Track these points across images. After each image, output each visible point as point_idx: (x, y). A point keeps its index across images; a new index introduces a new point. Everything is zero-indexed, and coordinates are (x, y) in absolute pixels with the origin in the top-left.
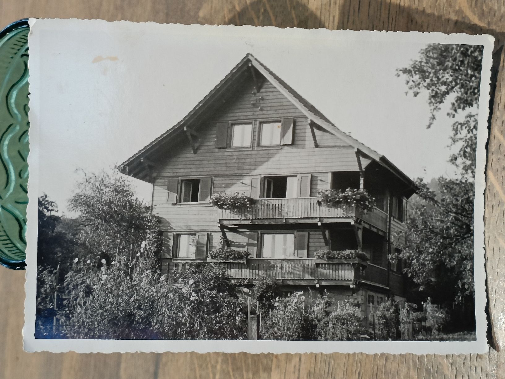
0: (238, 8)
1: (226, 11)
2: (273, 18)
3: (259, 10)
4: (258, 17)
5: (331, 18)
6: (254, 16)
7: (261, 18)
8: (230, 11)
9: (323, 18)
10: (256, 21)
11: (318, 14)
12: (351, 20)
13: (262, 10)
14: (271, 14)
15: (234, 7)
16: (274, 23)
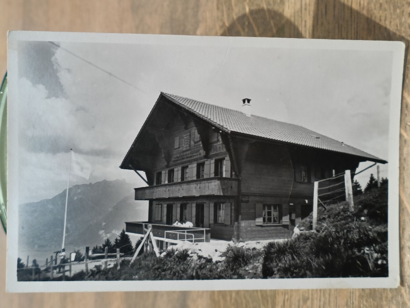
0: (227, 24)
1: (218, 28)
2: (255, 29)
3: (244, 23)
4: (244, 30)
5: (303, 23)
6: (240, 29)
7: (246, 30)
8: (221, 27)
9: (296, 24)
10: (242, 33)
11: (292, 19)
12: (320, 23)
13: (247, 23)
14: (254, 25)
15: (224, 24)
16: (257, 33)
